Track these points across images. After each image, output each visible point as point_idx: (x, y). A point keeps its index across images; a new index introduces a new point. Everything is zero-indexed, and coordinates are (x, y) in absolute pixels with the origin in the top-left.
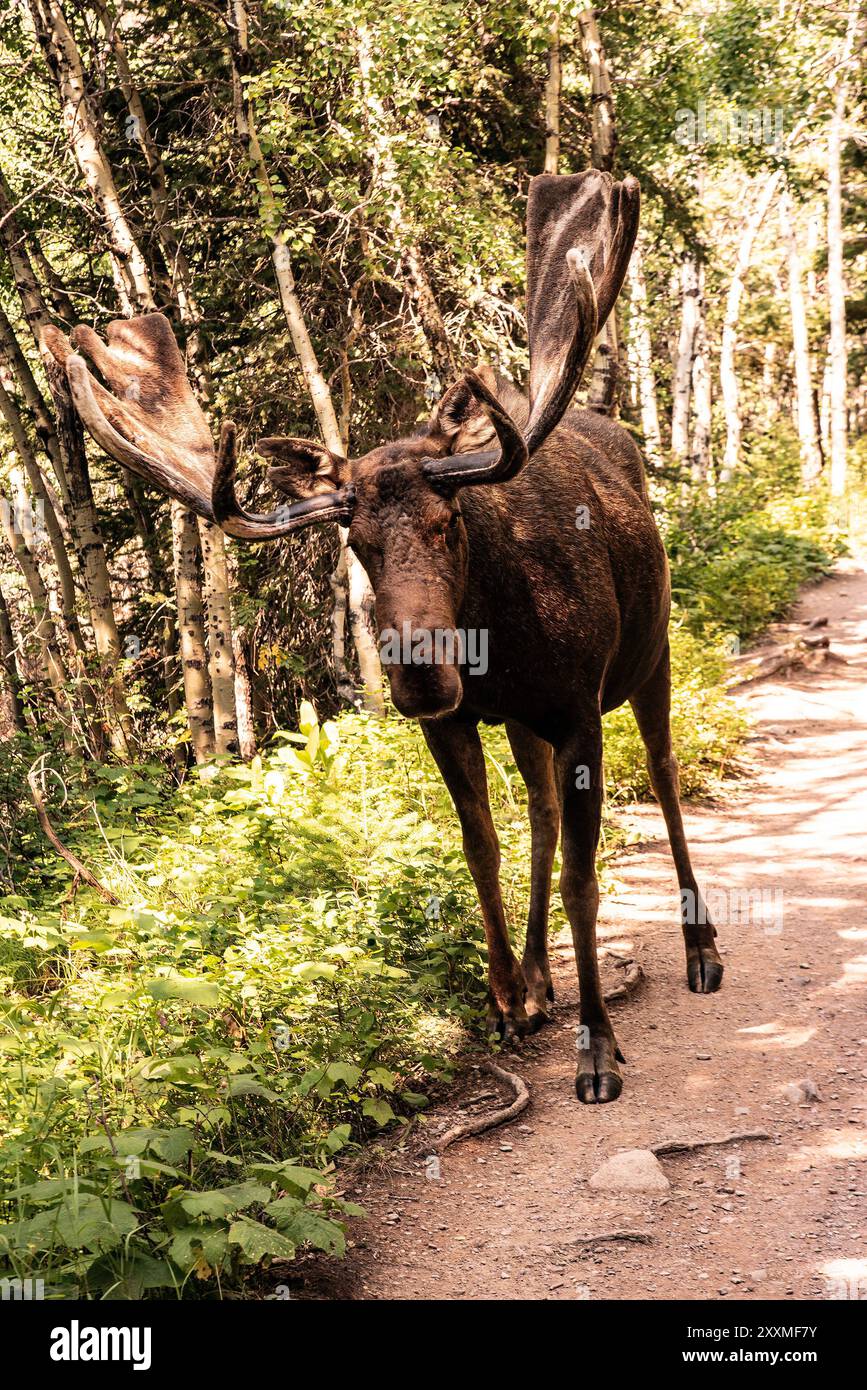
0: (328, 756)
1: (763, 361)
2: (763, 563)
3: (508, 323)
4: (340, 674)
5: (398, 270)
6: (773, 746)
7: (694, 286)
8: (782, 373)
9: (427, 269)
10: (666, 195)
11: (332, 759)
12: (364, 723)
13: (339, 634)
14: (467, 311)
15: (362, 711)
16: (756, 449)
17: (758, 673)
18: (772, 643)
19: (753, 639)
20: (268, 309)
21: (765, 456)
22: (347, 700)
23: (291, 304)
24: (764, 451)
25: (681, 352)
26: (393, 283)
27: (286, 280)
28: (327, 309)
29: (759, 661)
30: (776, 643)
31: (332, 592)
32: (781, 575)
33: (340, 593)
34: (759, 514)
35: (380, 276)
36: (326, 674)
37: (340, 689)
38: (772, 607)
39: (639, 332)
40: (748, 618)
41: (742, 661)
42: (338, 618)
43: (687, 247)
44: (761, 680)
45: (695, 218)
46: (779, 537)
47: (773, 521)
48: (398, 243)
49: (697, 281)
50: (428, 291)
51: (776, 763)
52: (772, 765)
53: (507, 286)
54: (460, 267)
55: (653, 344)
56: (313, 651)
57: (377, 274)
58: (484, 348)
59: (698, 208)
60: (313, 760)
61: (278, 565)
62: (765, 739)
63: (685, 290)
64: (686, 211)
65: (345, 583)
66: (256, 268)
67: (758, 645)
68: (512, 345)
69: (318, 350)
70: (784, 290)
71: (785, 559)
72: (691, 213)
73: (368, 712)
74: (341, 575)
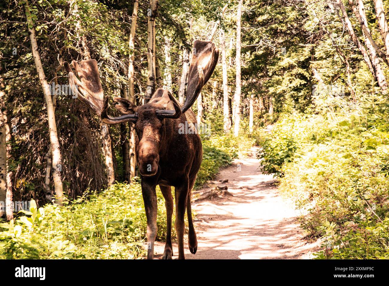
0: (40, 220)
1: (212, 87)
2: (207, 159)
3: (118, 67)
4: (47, 191)
5: (78, 45)
6: (204, 223)
7: (187, 59)
8: (219, 92)
9: (89, 45)
10: (177, 26)
11: (41, 221)
12: (54, 208)
13: (48, 176)
14: (103, 62)
15: (54, 204)
16: (208, 118)
17: (201, 197)
18: (207, 187)
19: (201, 185)
20: (29, 55)
21: (211, 121)
22: (49, 200)
23: (36, 55)
24: (210, 119)
25: (182, 82)
26: (76, 50)
27: (34, 45)
28: (51, 57)
29: (202, 193)
30: (209, 187)
31: (46, 160)
32: (213, 163)
33: (49, 161)
34: (207, 141)
35: (71, 46)
36: (43, 190)
37: (47, 196)
38: (209, 175)
39: (167, 74)
40: (200, 178)
41: (196, 193)
42: (48, 170)
43: (183, 45)
44: (202, 200)
45: (187, 35)
46: (213, 150)
47: (212, 144)
48: (78, 35)
49: (189, 57)
50: (88, 53)
51: (204, 230)
52: (202, 230)
53: (118, 53)
54: (101, 45)
55: (172, 78)
56: (38, 182)
57: (70, 46)
58: (109, 75)
59: (188, 31)
60: (33, 221)
61: (27, 149)
62: (201, 221)
63: (184, 60)
64: (183, 32)
65: (51, 157)
66: (24, 41)
67: (203, 188)
68: (119, 75)
69: (46, 72)
70: (221, 63)
71: (215, 158)
72: (185, 33)
73: (57, 204)
74: (50, 154)
